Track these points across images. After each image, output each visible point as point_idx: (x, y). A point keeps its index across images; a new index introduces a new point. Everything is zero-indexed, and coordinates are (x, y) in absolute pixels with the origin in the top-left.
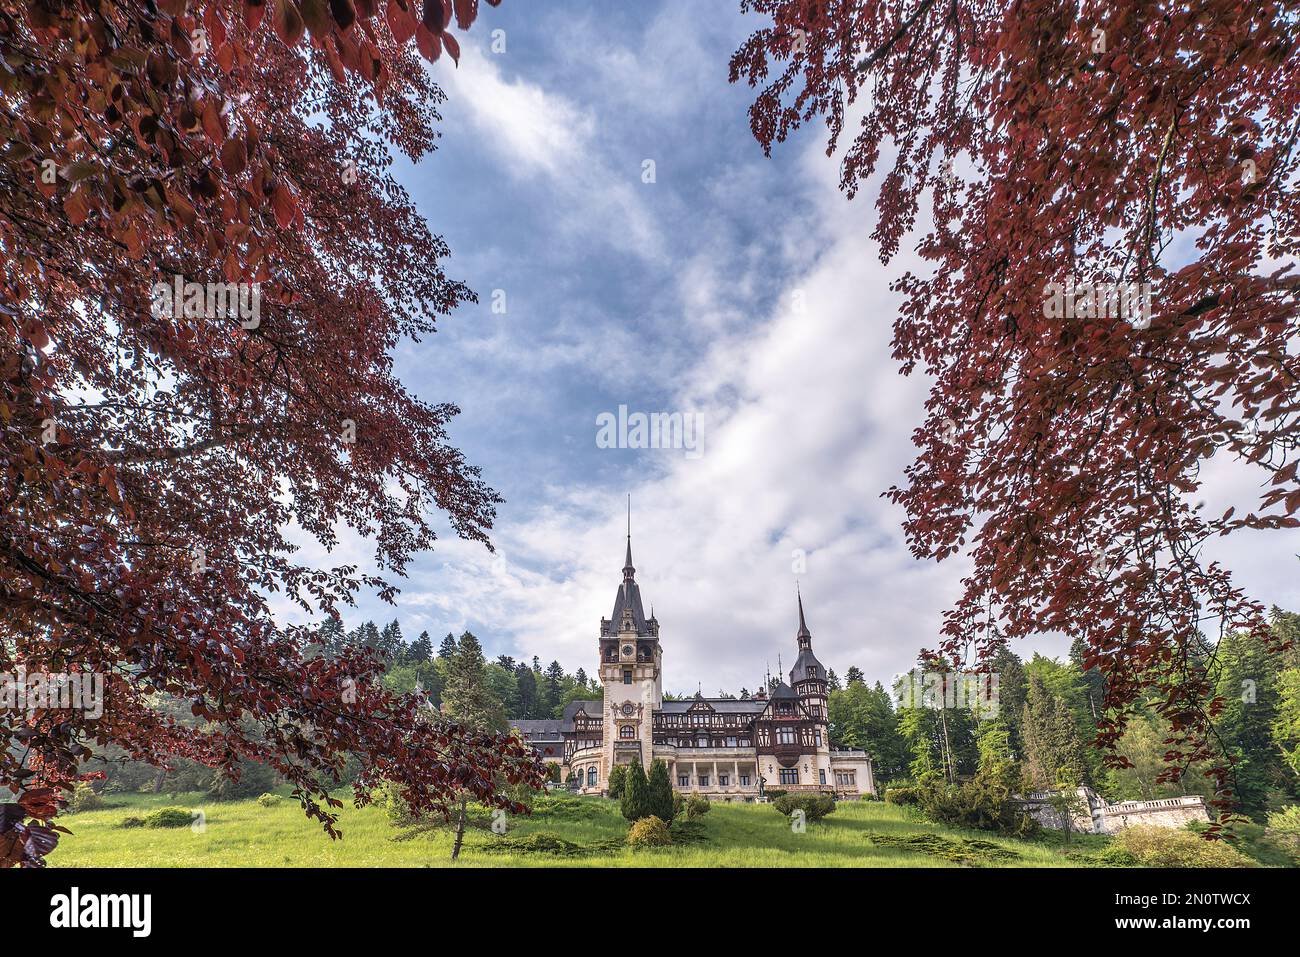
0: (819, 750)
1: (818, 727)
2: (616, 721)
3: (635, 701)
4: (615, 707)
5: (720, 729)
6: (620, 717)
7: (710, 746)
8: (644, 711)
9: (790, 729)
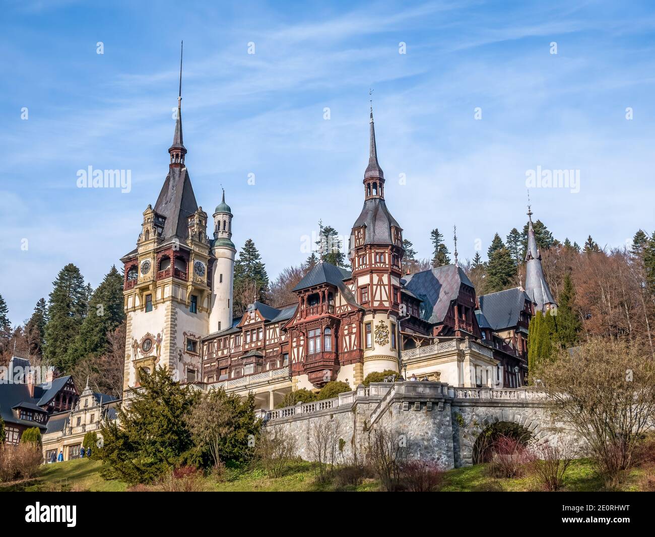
0: (367, 354)
1: (368, 318)
2: (136, 362)
3: (154, 333)
4: (135, 346)
5: (275, 345)
6: (140, 356)
7: (256, 373)
8: (163, 344)
9: (318, 332)
